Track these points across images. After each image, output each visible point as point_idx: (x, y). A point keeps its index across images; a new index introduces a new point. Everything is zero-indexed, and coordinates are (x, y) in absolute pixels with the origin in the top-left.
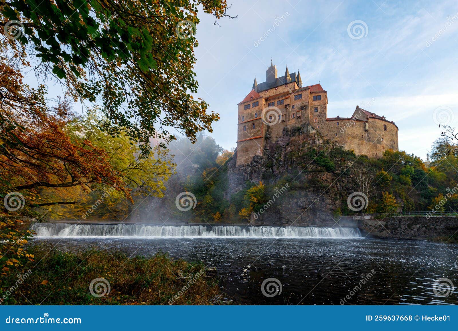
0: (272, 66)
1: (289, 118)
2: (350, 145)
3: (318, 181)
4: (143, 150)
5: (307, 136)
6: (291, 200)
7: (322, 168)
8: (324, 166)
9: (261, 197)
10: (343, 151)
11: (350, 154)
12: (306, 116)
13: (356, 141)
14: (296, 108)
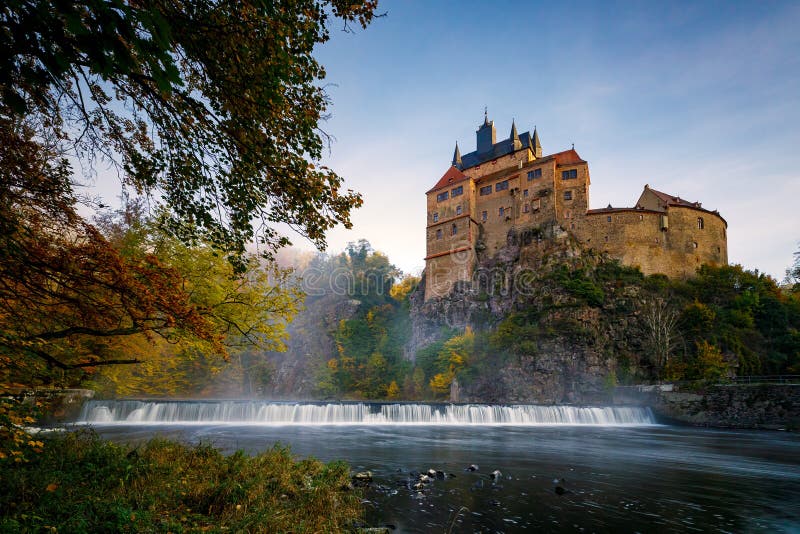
0: (486, 123)
1: (518, 213)
2: (633, 258)
3: (573, 324)
4: (235, 264)
5: (552, 243)
6: (522, 358)
7: (580, 300)
8: (584, 296)
9: (470, 354)
10: (620, 269)
11: (635, 272)
12: (549, 207)
13: (645, 250)
14: (531, 195)
